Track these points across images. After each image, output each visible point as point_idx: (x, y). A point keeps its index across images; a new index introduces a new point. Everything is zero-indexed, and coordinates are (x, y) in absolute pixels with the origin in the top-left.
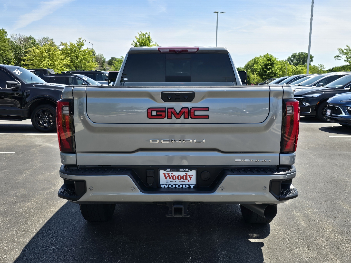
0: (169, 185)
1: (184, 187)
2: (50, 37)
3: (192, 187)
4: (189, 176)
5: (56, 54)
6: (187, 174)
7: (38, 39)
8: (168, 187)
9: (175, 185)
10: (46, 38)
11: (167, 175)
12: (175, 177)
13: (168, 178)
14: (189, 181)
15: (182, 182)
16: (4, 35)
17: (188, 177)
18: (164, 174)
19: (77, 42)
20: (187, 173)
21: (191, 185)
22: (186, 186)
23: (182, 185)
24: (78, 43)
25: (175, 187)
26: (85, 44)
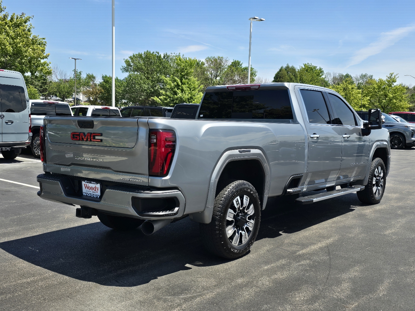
2: (369, 74)
4: (97, 188)
5: (353, 93)
7: (355, 76)
8: (87, 195)
10: (364, 75)
13: (86, 188)
14: (97, 192)
15: (93, 192)
16: (321, 74)
19: (387, 78)
20: (96, 185)
21: (98, 196)
22: (95, 196)
24: (389, 79)
25: (90, 196)
26: (397, 80)
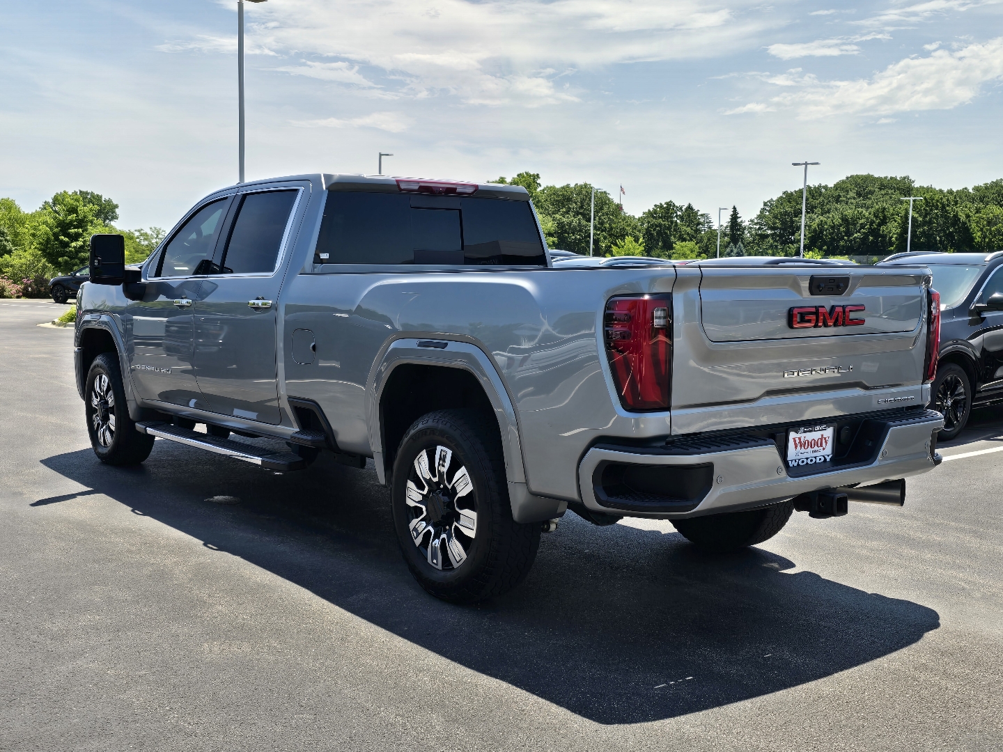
0: (799, 460)
1: (818, 461)
3: (828, 459)
6: (822, 435)
8: (798, 464)
9: (807, 459)
11: (798, 441)
12: (808, 442)
17: (824, 441)
18: (794, 439)
22: (820, 459)
23: (815, 458)
25: (807, 463)
